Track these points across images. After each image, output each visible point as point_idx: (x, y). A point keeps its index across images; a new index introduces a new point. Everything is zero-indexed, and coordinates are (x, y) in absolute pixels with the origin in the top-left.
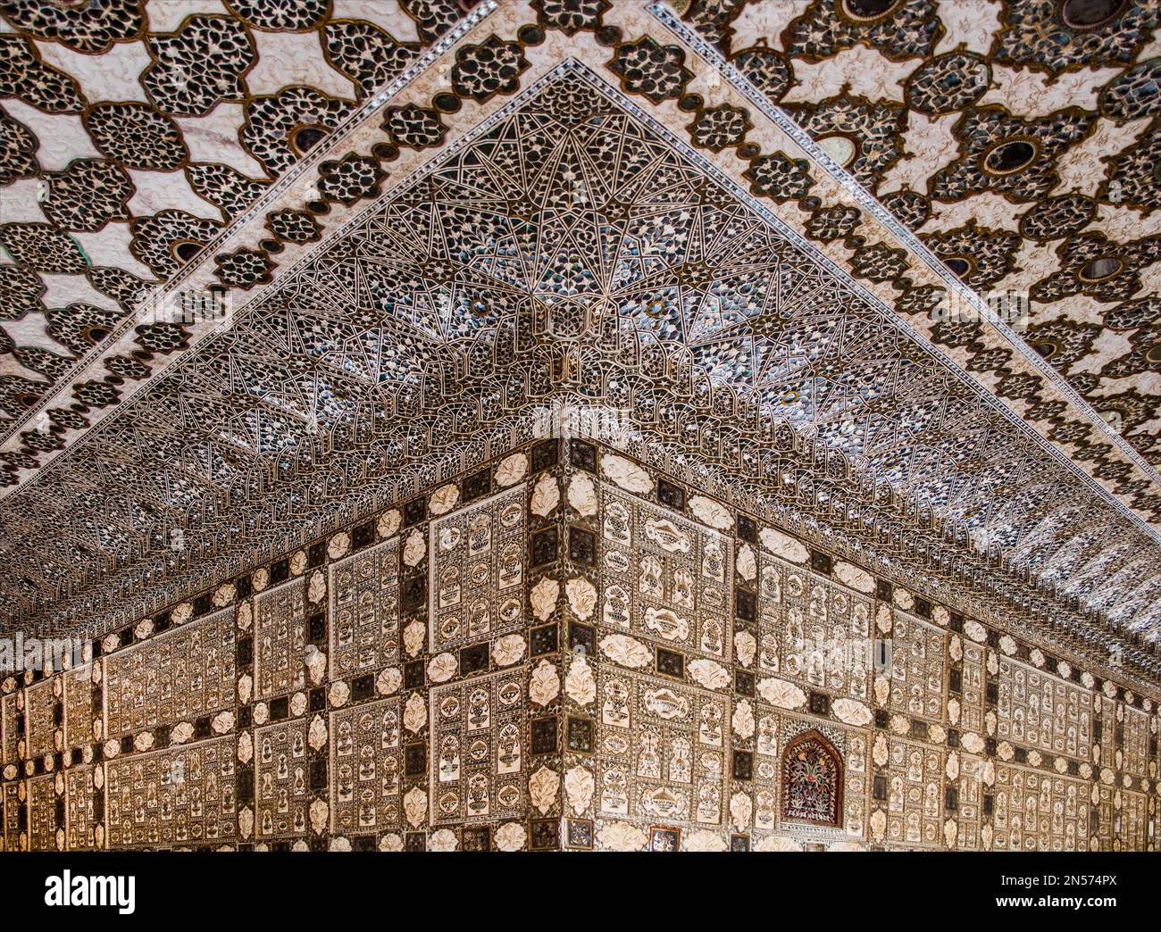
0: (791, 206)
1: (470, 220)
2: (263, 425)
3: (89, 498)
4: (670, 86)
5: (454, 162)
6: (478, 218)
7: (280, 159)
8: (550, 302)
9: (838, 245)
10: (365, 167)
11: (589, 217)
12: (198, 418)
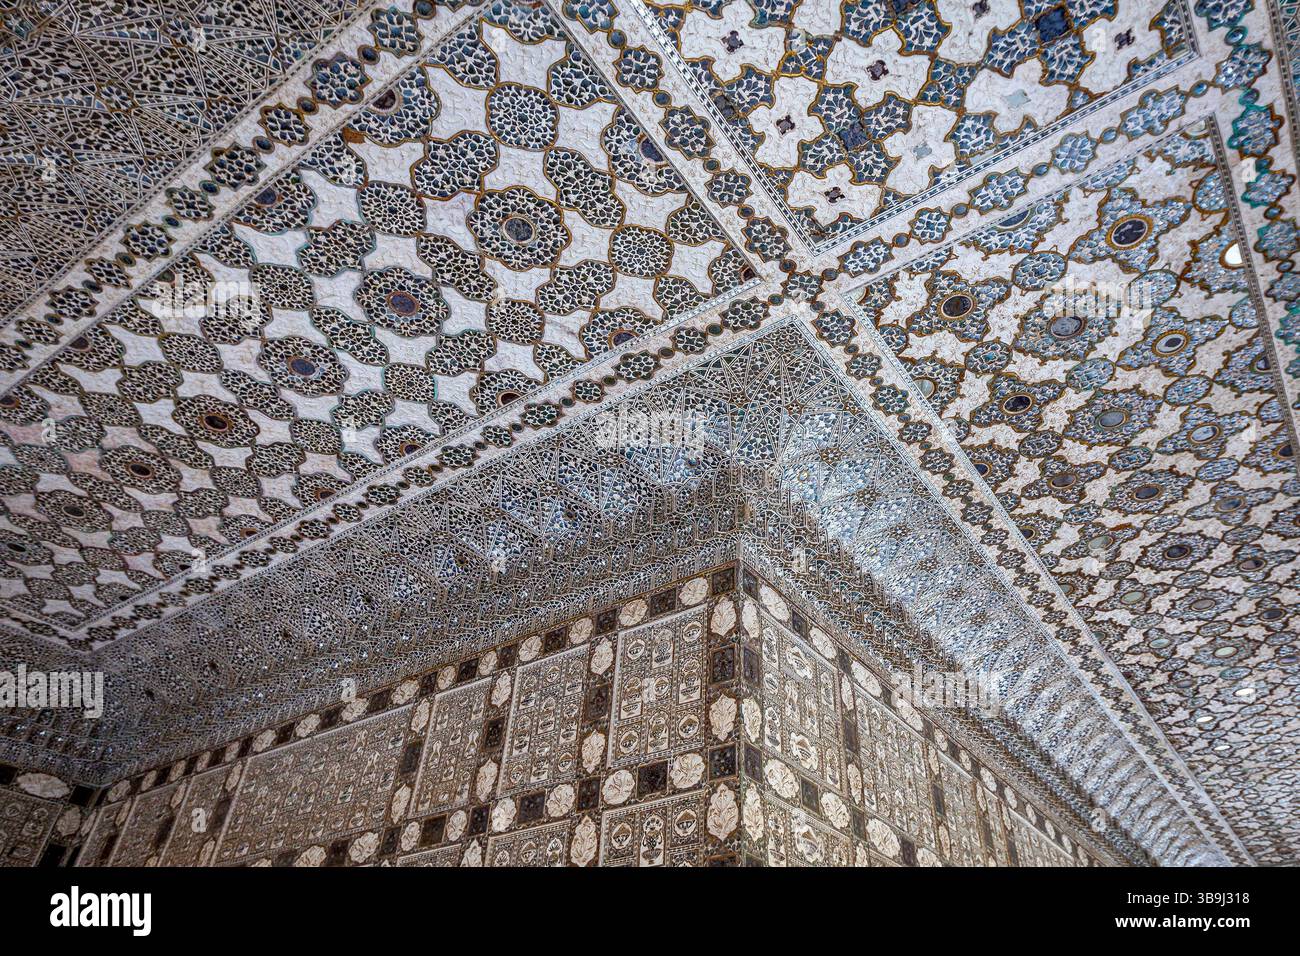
0: (893, 418)
1: (703, 402)
2: (500, 535)
3: (321, 585)
4: (843, 338)
5: (706, 365)
6: (709, 401)
7: (599, 348)
8: (742, 463)
9: (916, 446)
10: (650, 360)
11: (779, 410)
12: (451, 523)
